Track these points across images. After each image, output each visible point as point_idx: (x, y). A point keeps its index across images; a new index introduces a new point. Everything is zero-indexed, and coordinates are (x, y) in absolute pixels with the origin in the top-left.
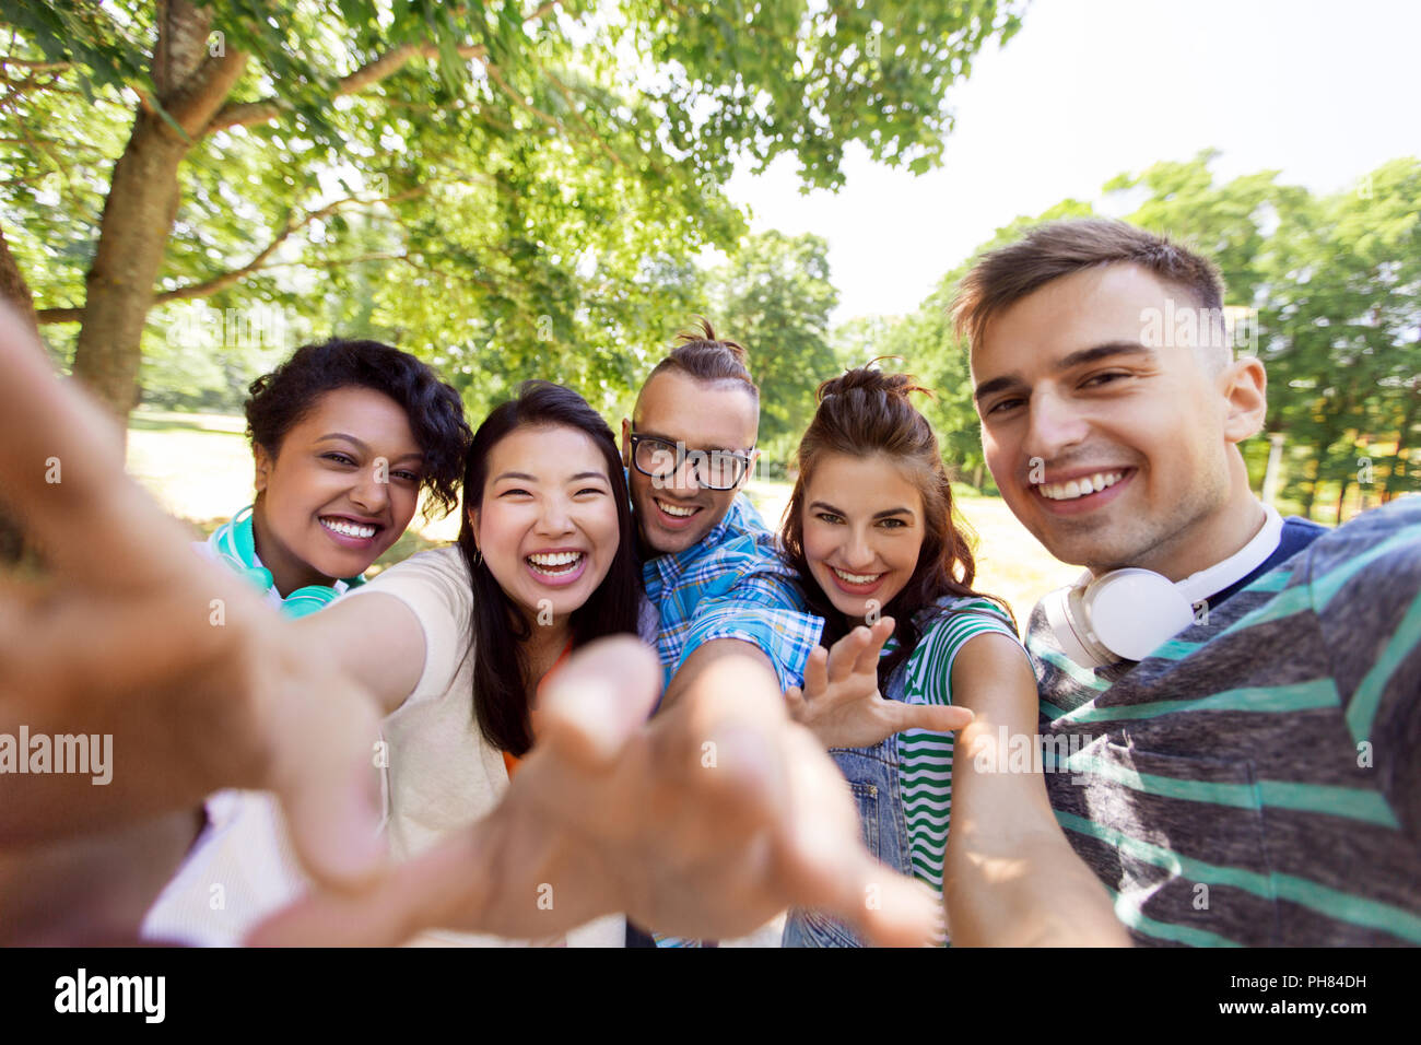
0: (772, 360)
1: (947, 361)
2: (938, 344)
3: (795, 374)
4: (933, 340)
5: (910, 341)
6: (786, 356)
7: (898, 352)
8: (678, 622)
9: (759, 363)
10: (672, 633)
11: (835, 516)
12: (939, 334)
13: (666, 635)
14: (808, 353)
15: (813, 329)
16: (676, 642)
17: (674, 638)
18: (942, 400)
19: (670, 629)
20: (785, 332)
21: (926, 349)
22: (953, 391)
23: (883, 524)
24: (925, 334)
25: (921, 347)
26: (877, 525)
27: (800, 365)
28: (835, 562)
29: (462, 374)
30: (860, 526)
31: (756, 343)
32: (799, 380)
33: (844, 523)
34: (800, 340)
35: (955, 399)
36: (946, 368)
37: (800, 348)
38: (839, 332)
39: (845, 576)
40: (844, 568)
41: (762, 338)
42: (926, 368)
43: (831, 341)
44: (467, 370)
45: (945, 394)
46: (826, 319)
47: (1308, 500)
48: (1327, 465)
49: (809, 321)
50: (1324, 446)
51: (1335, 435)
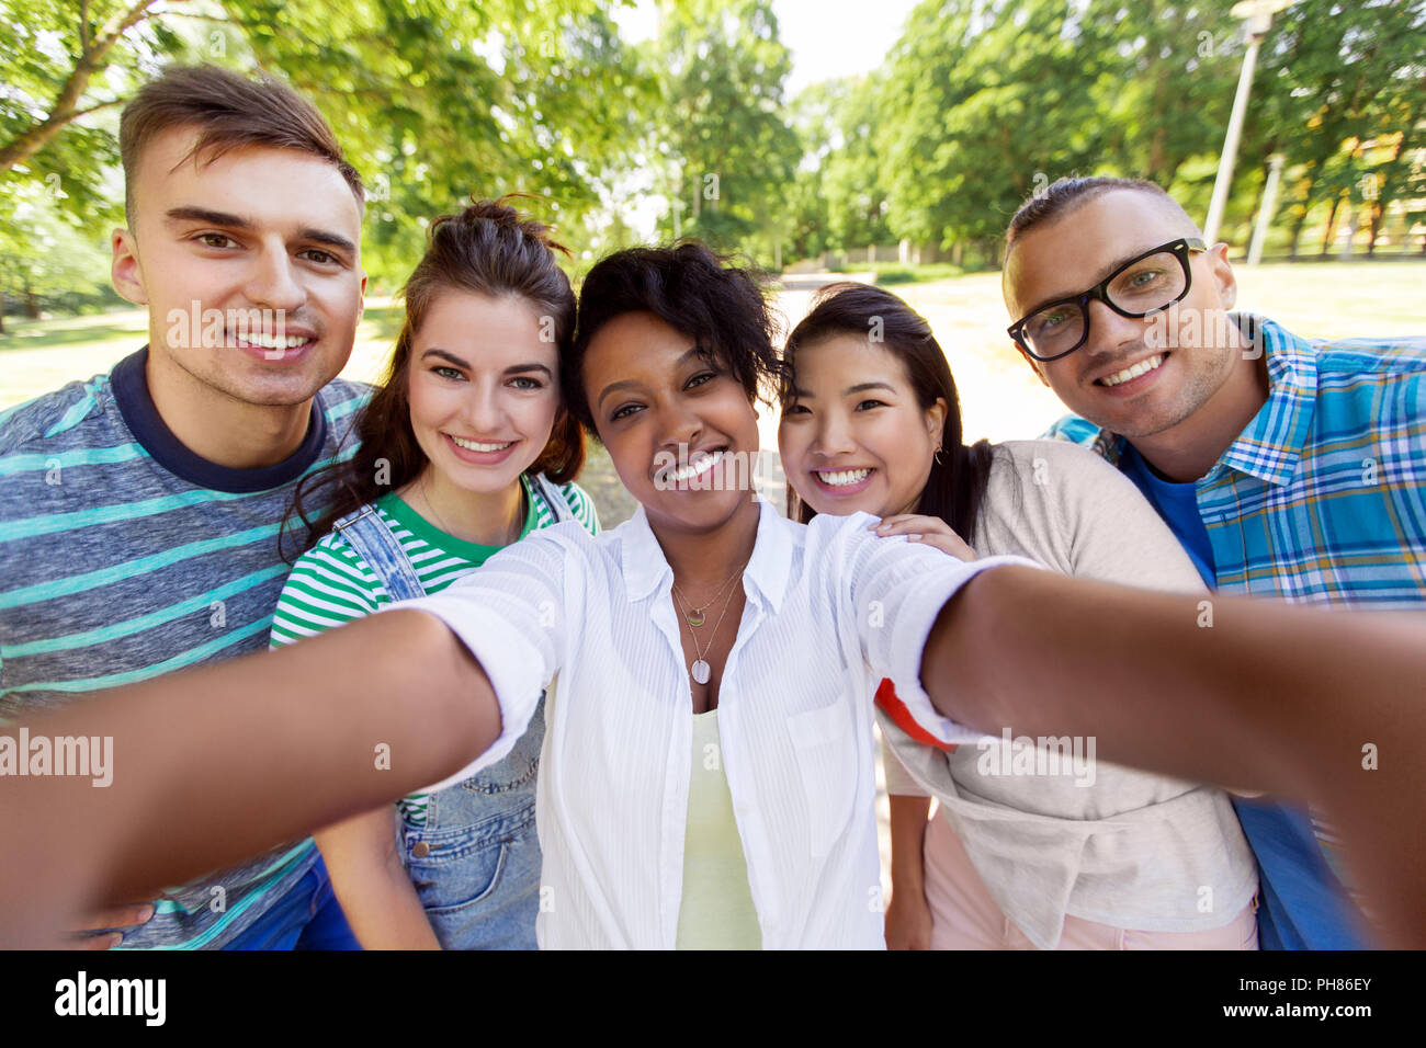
0: (726, 153)
1: (921, 121)
2: (909, 104)
3: (753, 165)
4: (903, 99)
5: (877, 104)
6: (742, 144)
7: (862, 122)
8: (1308, 552)
9: (713, 158)
10: (1295, 569)
11: (455, 370)
12: (910, 90)
13: (1283, 571)
14: (766, 135)
15: (768, 106)
16: (1299, 585)
17: (1297, 578)
18: (916, 172)
19: (1293, 562)
20: (737, 114)
21: (896, 111)
22: (930, 158)
23: (515, 384)
24: (892, 95)
25: (889, 110)
26: (507, 384)
27: (759, 153)
28: (454, 428)
29: (383, 222)
30: (488, 381)
31: (706, 133)
32: (759, 172)
33: (467, 379)
34: (756, 121)
35: (931, 168)
36: (921, 131)
37: (755, 131)
38: (796, 104)
39: (467, 444)
40: (466, 434)
41: (711, 126)
42: (898, 134)
43: (788, 120)
44: (388, 217)
45: (919, 163)
46: (782, 90)
47: (1298, 226)
48: (1320, 183)
49: (764, 95)
50: (1321, 161)
51: (1333, 148)
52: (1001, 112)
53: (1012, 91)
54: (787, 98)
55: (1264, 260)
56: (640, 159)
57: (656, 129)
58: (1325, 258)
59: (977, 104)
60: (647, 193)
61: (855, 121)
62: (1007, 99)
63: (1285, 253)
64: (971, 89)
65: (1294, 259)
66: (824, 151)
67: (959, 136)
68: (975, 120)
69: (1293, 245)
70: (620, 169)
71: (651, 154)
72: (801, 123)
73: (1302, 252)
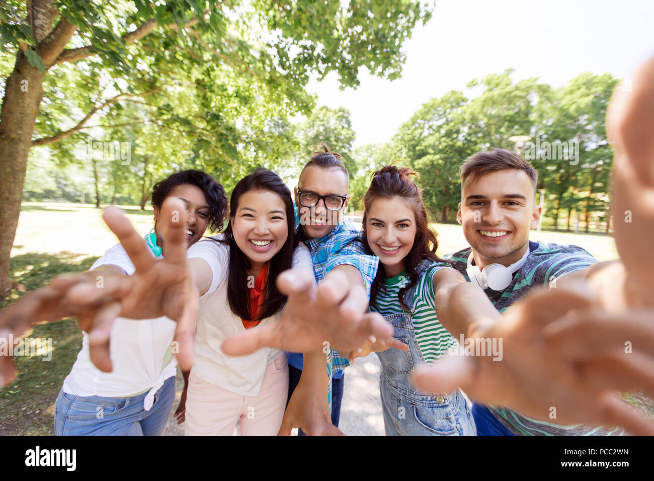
15: (345, 151)
24: (394, 151)
26: (397, 226)
28: (380, 243)
30: (390, 227)
33: (383, 226)
38: (356, 152)
39: (384, 248)
40: (384, 244)
43: (353, 156)
46: (351, 146)
47: (556, 217)
48: (562, 202)
49: (343, 147)
50: (561, 194)
51: (565, 189)
52: (435, 163)
53: (438, 156)
54: (352, 149)
55: (543, 230)
56: (292, 164)
57: (299, 154)
58: (568, 231)
59: (426, 159)
60: (293, 177)
61: (379, 159)
62: (437, 158)
63: (553, 228)
64: (423, 154)
65: (556, 230)
66: (367, 169)
67: (420, 170)
68: (425, 164)
69: (555, 224)
70: (283, 166)
71: (296, 163)
72: (357, 158)
73: (560, 228)
